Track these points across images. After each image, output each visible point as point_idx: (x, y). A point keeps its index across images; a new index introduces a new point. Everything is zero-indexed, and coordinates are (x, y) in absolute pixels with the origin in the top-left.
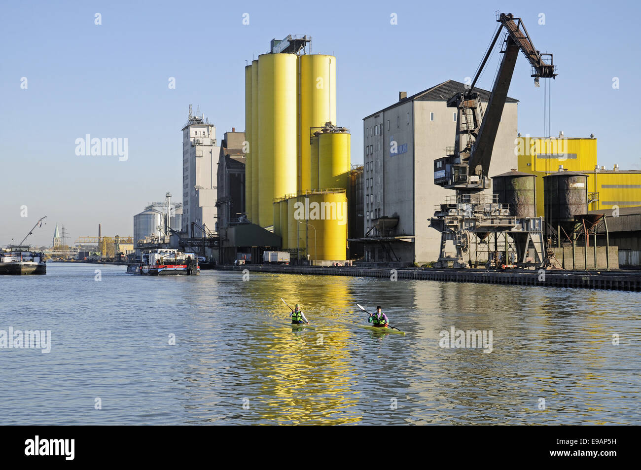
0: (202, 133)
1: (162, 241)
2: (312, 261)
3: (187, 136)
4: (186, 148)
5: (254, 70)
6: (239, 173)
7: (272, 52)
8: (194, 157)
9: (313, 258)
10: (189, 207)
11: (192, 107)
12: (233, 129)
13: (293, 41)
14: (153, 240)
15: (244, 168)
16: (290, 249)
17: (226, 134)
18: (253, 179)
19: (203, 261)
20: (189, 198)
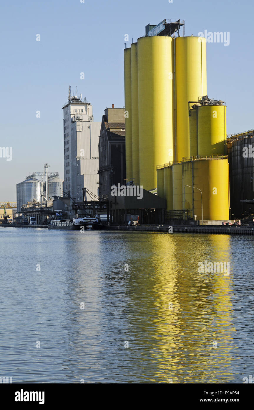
0: (81, 111)
1: (45, 205)
2: (199, 221)
3: (67, 113)
4: (66, 124)
5: (133, 52)
6: (119, 144)
7: (147, 35)
8: (74, 131)
9: (199, 218)
10: (70, 175)
11: (71, 88)
12: (113, 105)
13: (168, 24)
14: (34, 205)
15: (125, 140)
16: (175, 211)
17: (106, 110)
18: (133, 149)
19: (96, 222)
20: (70, 168)
